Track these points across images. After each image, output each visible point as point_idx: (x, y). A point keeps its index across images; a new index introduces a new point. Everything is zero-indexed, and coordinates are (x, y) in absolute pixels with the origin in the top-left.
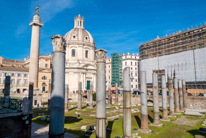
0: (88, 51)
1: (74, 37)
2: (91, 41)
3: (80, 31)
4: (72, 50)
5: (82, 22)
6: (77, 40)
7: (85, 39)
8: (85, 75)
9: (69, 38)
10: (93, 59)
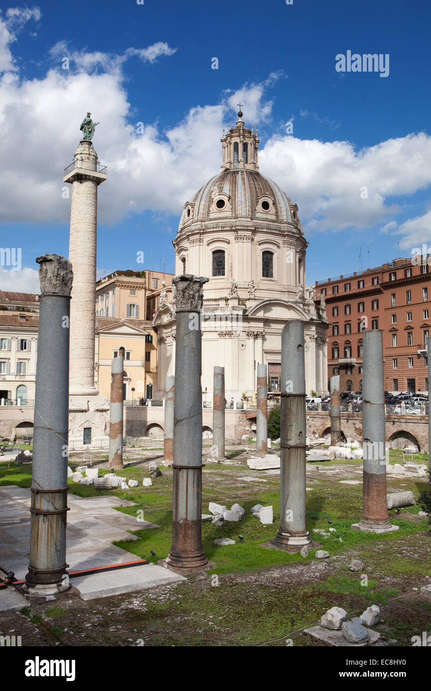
0: (272, 254)
1: (221, 204)
2: (284, 213)
3: (243, 179)
4: (214, 253)
5: (249, 146)
6: (229, 214)
7: (259, 207)
8: (259, 341)
9: (201, 211)
10: (293, 284)
